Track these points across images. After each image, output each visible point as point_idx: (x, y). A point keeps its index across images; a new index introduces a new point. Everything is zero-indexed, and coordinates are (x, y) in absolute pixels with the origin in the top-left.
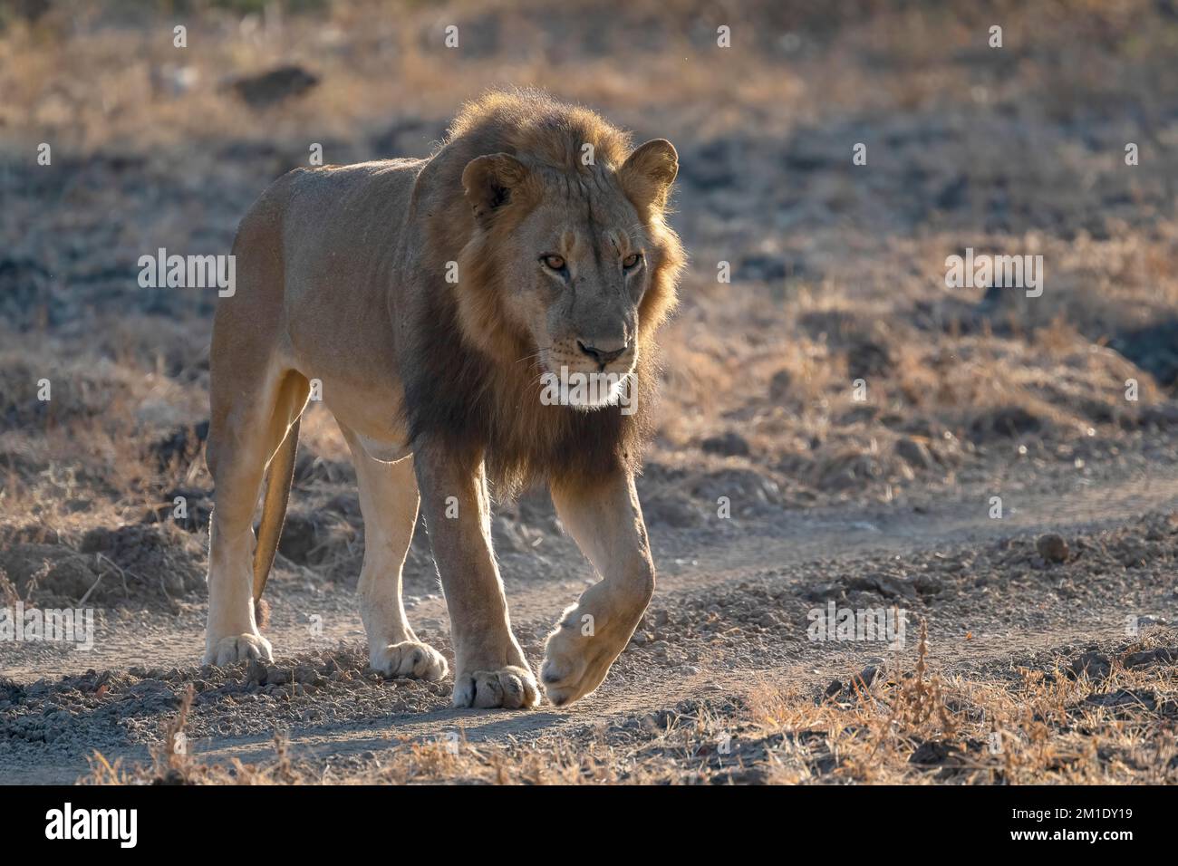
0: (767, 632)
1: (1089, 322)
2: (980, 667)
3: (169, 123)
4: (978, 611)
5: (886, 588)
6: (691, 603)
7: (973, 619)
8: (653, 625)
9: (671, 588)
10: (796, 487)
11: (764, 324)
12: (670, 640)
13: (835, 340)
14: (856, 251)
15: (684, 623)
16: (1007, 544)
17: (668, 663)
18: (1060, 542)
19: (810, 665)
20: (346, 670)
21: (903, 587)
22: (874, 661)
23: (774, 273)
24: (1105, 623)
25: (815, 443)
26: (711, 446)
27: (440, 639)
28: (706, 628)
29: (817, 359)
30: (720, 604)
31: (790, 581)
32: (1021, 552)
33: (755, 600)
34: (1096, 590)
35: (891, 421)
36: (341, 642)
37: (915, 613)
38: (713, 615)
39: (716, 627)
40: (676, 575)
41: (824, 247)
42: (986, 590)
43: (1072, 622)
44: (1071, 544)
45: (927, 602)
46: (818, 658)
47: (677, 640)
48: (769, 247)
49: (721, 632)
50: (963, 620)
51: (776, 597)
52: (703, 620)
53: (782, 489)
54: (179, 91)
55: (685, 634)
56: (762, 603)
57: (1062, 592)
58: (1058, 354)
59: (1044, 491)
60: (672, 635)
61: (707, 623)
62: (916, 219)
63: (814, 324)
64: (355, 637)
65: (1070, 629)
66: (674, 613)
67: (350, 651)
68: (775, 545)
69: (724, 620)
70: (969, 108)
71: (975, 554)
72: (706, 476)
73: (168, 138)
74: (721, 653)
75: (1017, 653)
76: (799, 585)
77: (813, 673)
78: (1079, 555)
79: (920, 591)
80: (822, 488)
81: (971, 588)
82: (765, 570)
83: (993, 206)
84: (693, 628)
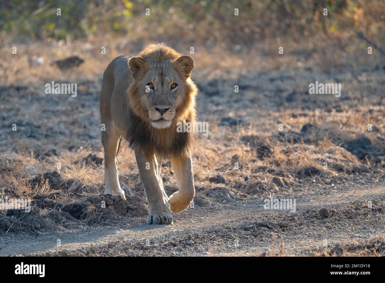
0: (231, 241)
1: (336, 139)
2: (301, 252)
3: (35, 75)
4: (300, 233)
5: (270, 226)
6: (206, 231)
7: (298, 236)
8: (194, 239)
9: (199, 226)
10: (240, 193)
11: (230, 140)
12: (199, 244)
13: (253, 145)
14: (260, 116)
15: (204, 238)
16: (309, 212)
17: (198, 251)
18: (327, 211)
19: (245, 251)
20: (93, 254)
21: (275, 225)
22: (266, 250)
23: (233, 123)
24: (341, 237)
25: (246, 179)
26: (212, 180)
27: (124, 243)
28: (211, 239)
29: (247, 151)
30: (215, 231)
31: (238, 224)
32: (314, 214)
33: (227, 230)
34: (338, 226)
35: (271, 171)
36: (92, 245)
37: (279, 234)
38: (213, 235)
39: (214, 239)
40: (201, 222)
41: (249, 115)
42: (302, 226)
43: (331, 237)
44: (330, 211)
45: (283, 231)
46: (247, 249)
47: (202, 243)
48: (231, 115)
49: (216, 241)
50: (295, 236)
51: (234, 229)
52: (210, 237)
53: (236, 194)
54: (39, 64)
55: (204, 241)
56: (229, 231)
57: (327, 227)
58: (326, 149)
59: (321, 194)
60: (200, 242)
61: (211, 238)
62: (279, 105)
63: (246, 140)
64: (96, 243)
65: (330, 239)
66: (201, 235)
67: (95, 248)
68: (234, 212)
69: (217, 237)
70: (296, 69)
71: (299, 215)
72: (211, 190)
73: (34, 80)
74: (216, 247)
75: (312, 247)
76: (241, 225)
77: (246, 254)
78: (333, 215)
79: (281, 227)
80: (249, 194)
81: (297, 226)
82: (230, 220)
83: (304, 101)
84: (207, 239)
